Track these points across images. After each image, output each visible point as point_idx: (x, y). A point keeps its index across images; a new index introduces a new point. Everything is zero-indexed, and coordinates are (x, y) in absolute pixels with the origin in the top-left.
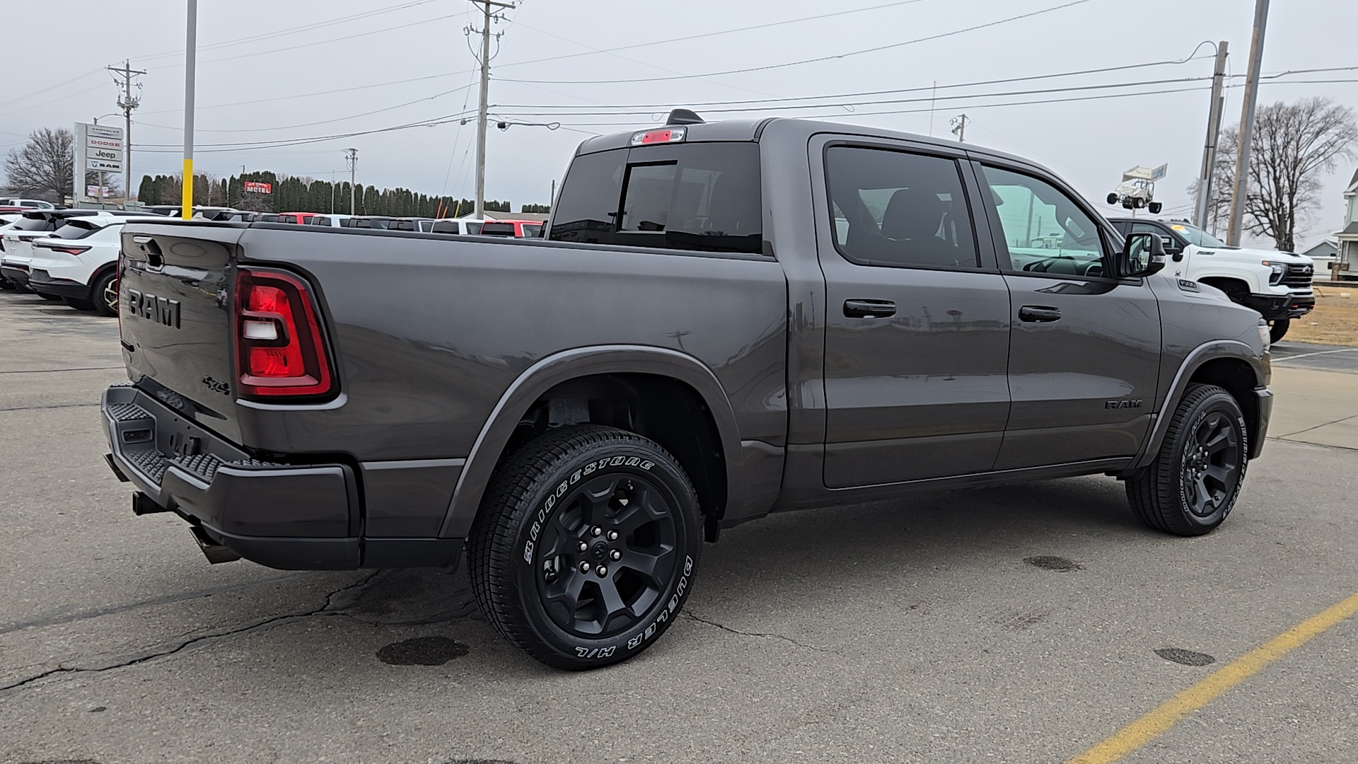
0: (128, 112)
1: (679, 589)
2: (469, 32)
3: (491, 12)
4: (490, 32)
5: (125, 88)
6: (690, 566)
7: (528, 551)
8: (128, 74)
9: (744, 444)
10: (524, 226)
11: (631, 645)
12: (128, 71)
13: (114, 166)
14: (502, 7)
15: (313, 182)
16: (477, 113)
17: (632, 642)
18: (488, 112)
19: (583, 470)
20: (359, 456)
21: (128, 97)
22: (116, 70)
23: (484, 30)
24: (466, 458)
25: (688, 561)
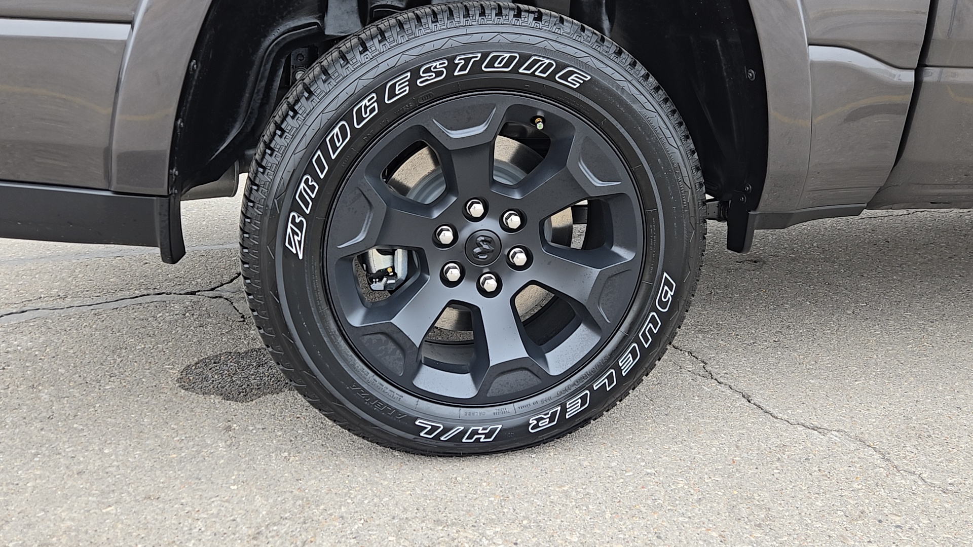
1: (644, 335)
6: (670, 293)
7: (294, 232)
9: (817, 54)
11: (536, 426)
17: (538, 420)
19: (415, 74)
24: (131, 22)
25: (667, 283)
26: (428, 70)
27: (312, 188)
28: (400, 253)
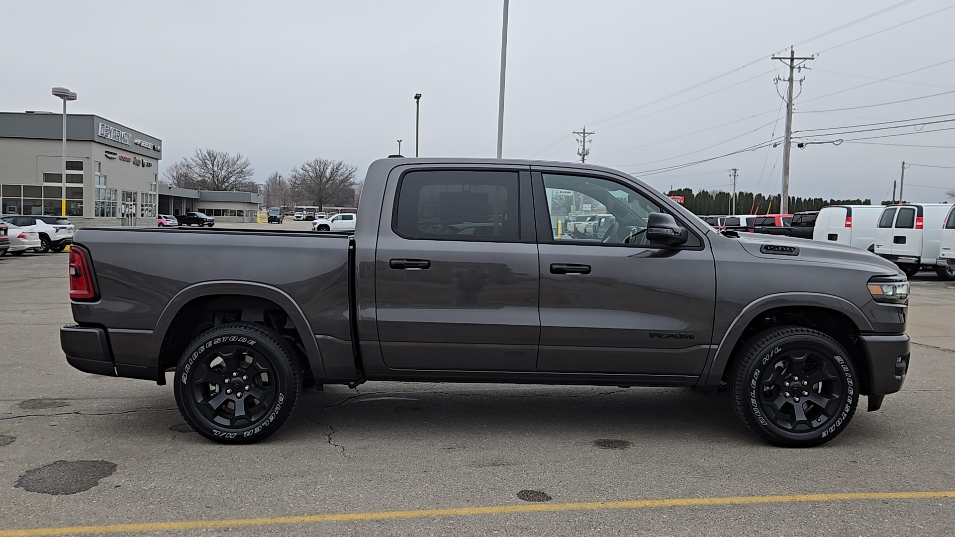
0: (583, 158)
1: (276, 410)
2: (777, 81)
3: (794, 65)
4: (794, 79)
5: (582, 144)
6: (282, 399)
7: (184, 378)
8: (584, 135)
9: (317, 336)
10: (783, 218)
12: (584, 133)
13: (568, 192)
14: (803, 60)
15: (718, 193)
16: (783, 138)
18: (791, 136)
19: (213, 342)
20: (106, 326)
21: (584, 149)
22: (578, 133)
23: (789, 79)
24: (153, 330)
25: (281, 396)
26: (216, 340)
27: (189, 367)
28: (217, 385)
